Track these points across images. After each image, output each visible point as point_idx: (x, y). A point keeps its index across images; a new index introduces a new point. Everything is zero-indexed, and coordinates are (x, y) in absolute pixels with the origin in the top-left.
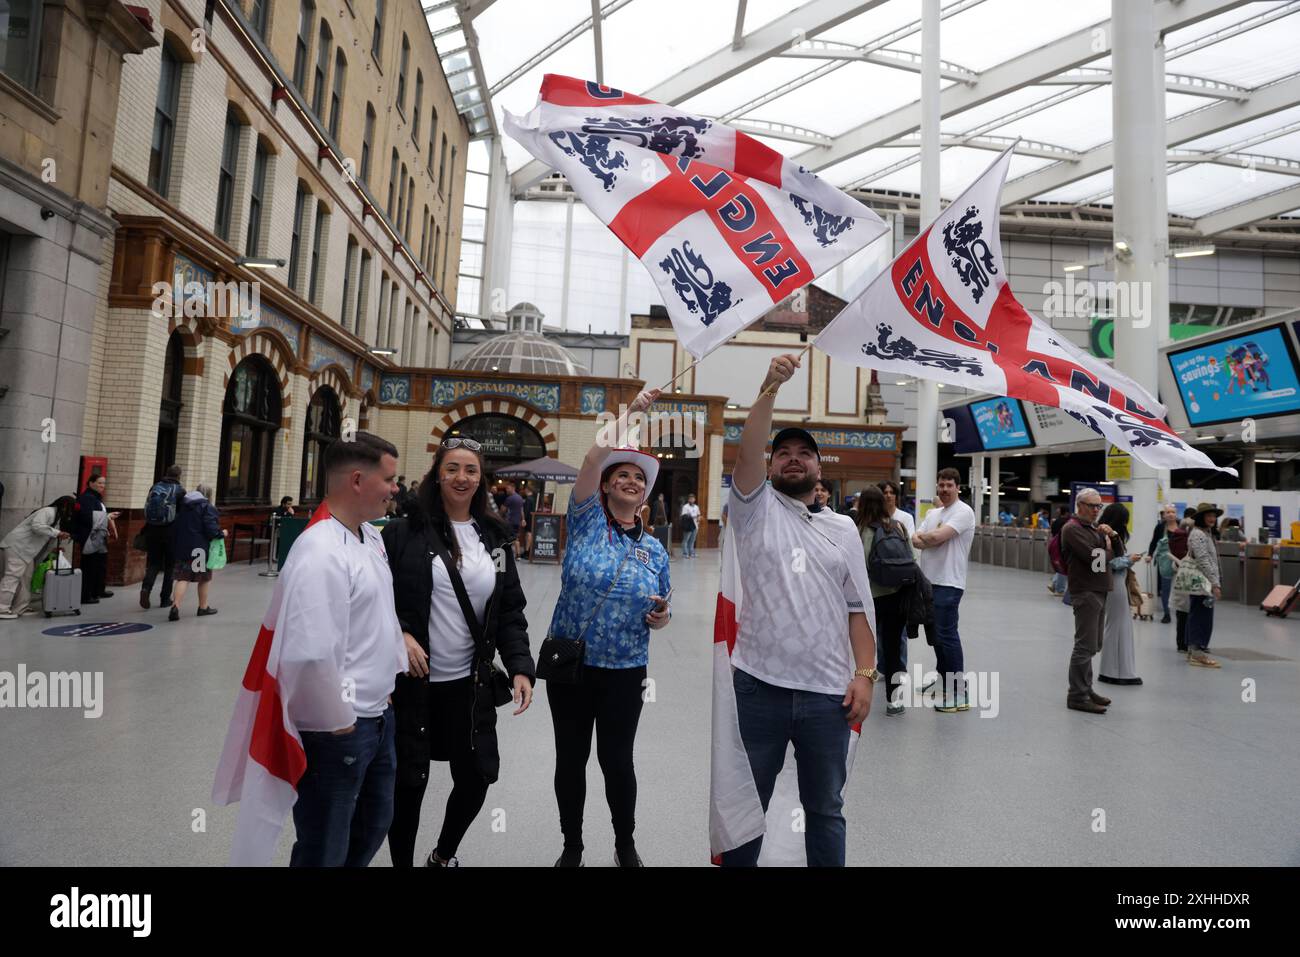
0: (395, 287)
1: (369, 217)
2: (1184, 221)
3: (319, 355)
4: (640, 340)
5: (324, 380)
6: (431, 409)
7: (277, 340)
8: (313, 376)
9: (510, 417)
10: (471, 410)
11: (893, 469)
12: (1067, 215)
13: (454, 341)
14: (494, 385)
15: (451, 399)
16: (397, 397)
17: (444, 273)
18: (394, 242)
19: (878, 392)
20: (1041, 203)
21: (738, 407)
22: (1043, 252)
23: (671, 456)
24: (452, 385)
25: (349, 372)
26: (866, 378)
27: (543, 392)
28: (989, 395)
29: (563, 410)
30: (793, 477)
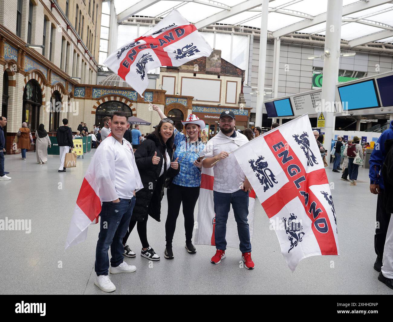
0: (78, 55)
1: (69, 30)
2: (345, 42)
3: (54, 79)
4: (163, 76)
5: (56, 89)
6: (93, 99)
7: (40, 74)
8: (52, 87)
9: (120, 102)
10: (106, 100)
11: (247, 122)
12: (307, 38)
13: (98, 75)
14: (115, 91)
15: (99, 96)
16: (81, 95)
17: (94, 51)
18: (78, 39)
19: (243, 96)
20: (299, 33)
21: (197, 100)
22: (299, 50)
23: (174, 116)
24: (100, 91)
25: (64, 85)
26: (239, 91)
27: (131, 93)
28: (280, 98)
29: (138, 100)
30: (227, 128)
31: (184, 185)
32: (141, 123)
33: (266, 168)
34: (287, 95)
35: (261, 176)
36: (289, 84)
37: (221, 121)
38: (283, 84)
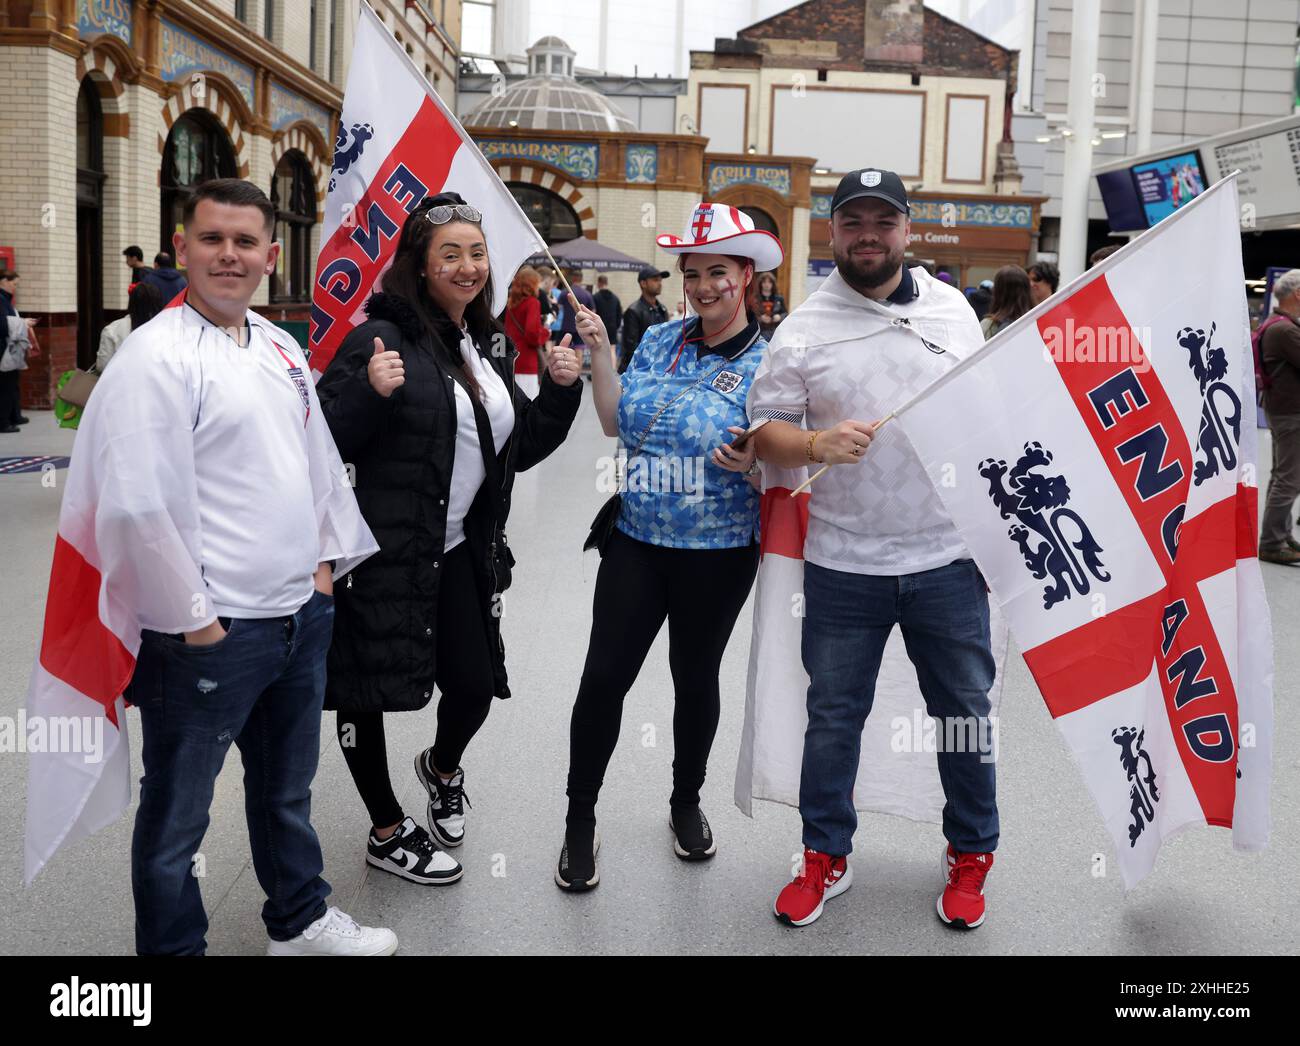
3: (283, 109)
4: (702, 86)
5: (291, 142)
7: (225, 89)
8: (276, 137)
9: (535, 187)
11: (1027, 253)
13: (461, 90)
14: (513, 146)
19: (1012, 152)
21: (826, 171)
25: (324, 131)
26: (996, 135)
27: (576, 153)
28: (1159, 154)
29: (602, 177)
30: (868, 263)
31: (674, 540)
32: (612, 265)
33: (1060, 506)
34: (1189, 142)
35: (1035, 540)
36: (1196, 101)
37: (840, 226)
38: (1175, 100)
